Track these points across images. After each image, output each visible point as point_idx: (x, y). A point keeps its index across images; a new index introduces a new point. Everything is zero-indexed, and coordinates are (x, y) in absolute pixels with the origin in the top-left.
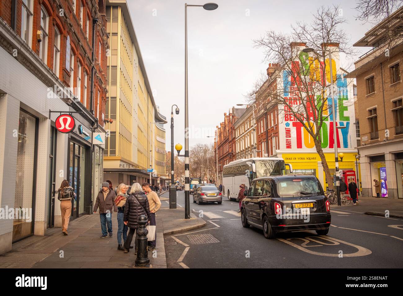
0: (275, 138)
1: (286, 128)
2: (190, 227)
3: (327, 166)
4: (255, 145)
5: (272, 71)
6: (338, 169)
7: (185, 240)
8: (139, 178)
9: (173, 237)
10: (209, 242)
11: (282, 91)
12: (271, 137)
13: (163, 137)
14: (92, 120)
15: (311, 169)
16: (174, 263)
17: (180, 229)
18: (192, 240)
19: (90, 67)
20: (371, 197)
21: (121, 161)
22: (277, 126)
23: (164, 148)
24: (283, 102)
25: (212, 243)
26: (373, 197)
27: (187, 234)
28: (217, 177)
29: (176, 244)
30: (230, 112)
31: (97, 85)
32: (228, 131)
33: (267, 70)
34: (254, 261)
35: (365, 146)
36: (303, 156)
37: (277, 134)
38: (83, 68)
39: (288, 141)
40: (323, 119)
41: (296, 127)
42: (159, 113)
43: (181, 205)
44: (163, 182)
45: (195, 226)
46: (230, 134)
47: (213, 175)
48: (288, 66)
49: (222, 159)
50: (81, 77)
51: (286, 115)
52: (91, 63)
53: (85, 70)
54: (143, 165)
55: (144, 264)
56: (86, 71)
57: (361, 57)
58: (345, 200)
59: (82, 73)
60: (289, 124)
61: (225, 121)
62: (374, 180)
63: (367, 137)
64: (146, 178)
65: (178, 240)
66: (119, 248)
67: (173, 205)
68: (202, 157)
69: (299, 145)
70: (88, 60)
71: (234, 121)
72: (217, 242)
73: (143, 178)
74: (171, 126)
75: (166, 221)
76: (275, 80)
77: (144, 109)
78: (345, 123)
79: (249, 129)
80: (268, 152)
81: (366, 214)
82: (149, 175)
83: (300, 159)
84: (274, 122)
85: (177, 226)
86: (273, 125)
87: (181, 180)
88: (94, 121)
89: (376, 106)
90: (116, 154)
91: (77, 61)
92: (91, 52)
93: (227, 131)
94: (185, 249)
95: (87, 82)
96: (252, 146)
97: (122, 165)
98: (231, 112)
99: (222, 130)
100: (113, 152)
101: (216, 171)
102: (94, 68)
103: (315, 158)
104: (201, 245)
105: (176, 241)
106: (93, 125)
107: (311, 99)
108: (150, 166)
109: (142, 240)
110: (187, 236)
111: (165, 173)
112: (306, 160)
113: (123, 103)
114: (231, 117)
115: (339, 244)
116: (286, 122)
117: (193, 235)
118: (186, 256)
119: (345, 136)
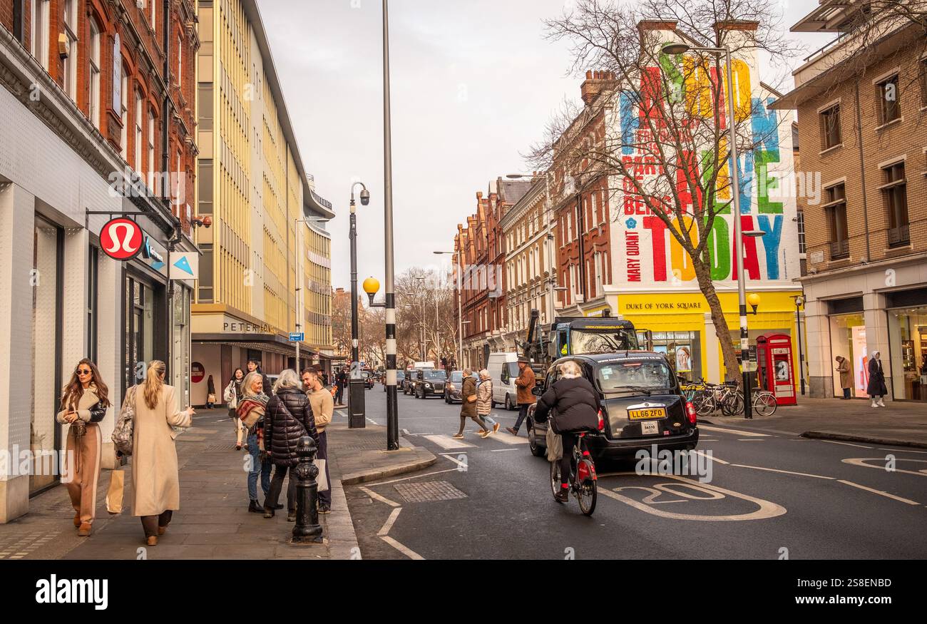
0: (600, 255)
1: (626, 233)
2: (399, 468)
3: (725, 325)
4: (551, 274)
5: (592, 90)
6: (745, 332)
7: (392, 493)
8: (269, 354)
9: (363, 488)
10: (444, 497)
11: (616, 142)
12: (592, 253)
13: (325, 253)
14: (169, 222)
15: (689, 332)
16: (372, 538)
17: (377, 471)
18: (406, 493)
19: (160, 98)
20: (829, 397)
21: (227, 314)
22: (605, 227)
23: (327, 281)
24: (618, 169)
25: (451, 498)
26: (834, 397)
27: (393, 481)
28: (459, 351)
29: (371, 502)
30: (491, 191)
31: (174, 139)
32: (487, 237)
33: (582, 87)
34: (539, 532)
35: (816, 276)
36: (667, 300)
37: (604, 248)
38: (145, 103)
39: (633, 263)
40: (715, 210)
41: (650, 230)
42: (314, 194)
43: (375, 420)
44: (326, 364)
45: (411, 464)
46: (491, 245)
47: (450, 347)
48: (630, 82)
49: (471, 306)
50: (143, 124)
51: (627, 199)
52: (163, 89)
53: (150, 109)
54: (277, 323)
55: (312, 537)
56: (153, 110)
57: (810, 59)
58: (762, 404)
59: (143, 115)
60: (635, 222)
61: (479, 211)
62: (838, 358)
63: (821, 254)
64: (284, 356)
65: (374, 495)
66: (253, 508)
67: (357, 420)
68: (422, 302)
69: (660, 274)
70: (157, 84)
71: (502, 212)
72: (460, 497)
73: (278, 355)
74: (351, 233)
75: (344, 456)
76: (601, 115)
77: (279, 186)
78: (771, 218)
79: (537, 233)
80: (584, 292)
81: (806, 435)
82: (294, 349)
83: (662, 306)
84: (600, 219)
85: (372, 465)
86: (595, 225)
87: (371, 359)
88: (171, 224)
89: (844, 178)
90: (215, 299)
91: (135, 90)
92: (163, 62)
93: (484, 238)
94: (392, 511)
95: (155, 133)
96: (546, 274)
97: (230, 326)
98: (494, 190)
99: (471, 236)
100: (207, 294)
101: (457, 336)
102: (170, 100)
103: (697, 305)
104: (427, 503)
105: (370, 497)
106: (169, 235)
107: (686, 162)
108: (296, 325)
109: (306, 487)
110: (395, 486)
111: (331, 343)
112: (676, 311)
113: (228, 174)
114: (494, 203)
115: (724, 497)
116: (629, 217)
117: (408, 485)
118: (396, 525)
119: (773, 250)
